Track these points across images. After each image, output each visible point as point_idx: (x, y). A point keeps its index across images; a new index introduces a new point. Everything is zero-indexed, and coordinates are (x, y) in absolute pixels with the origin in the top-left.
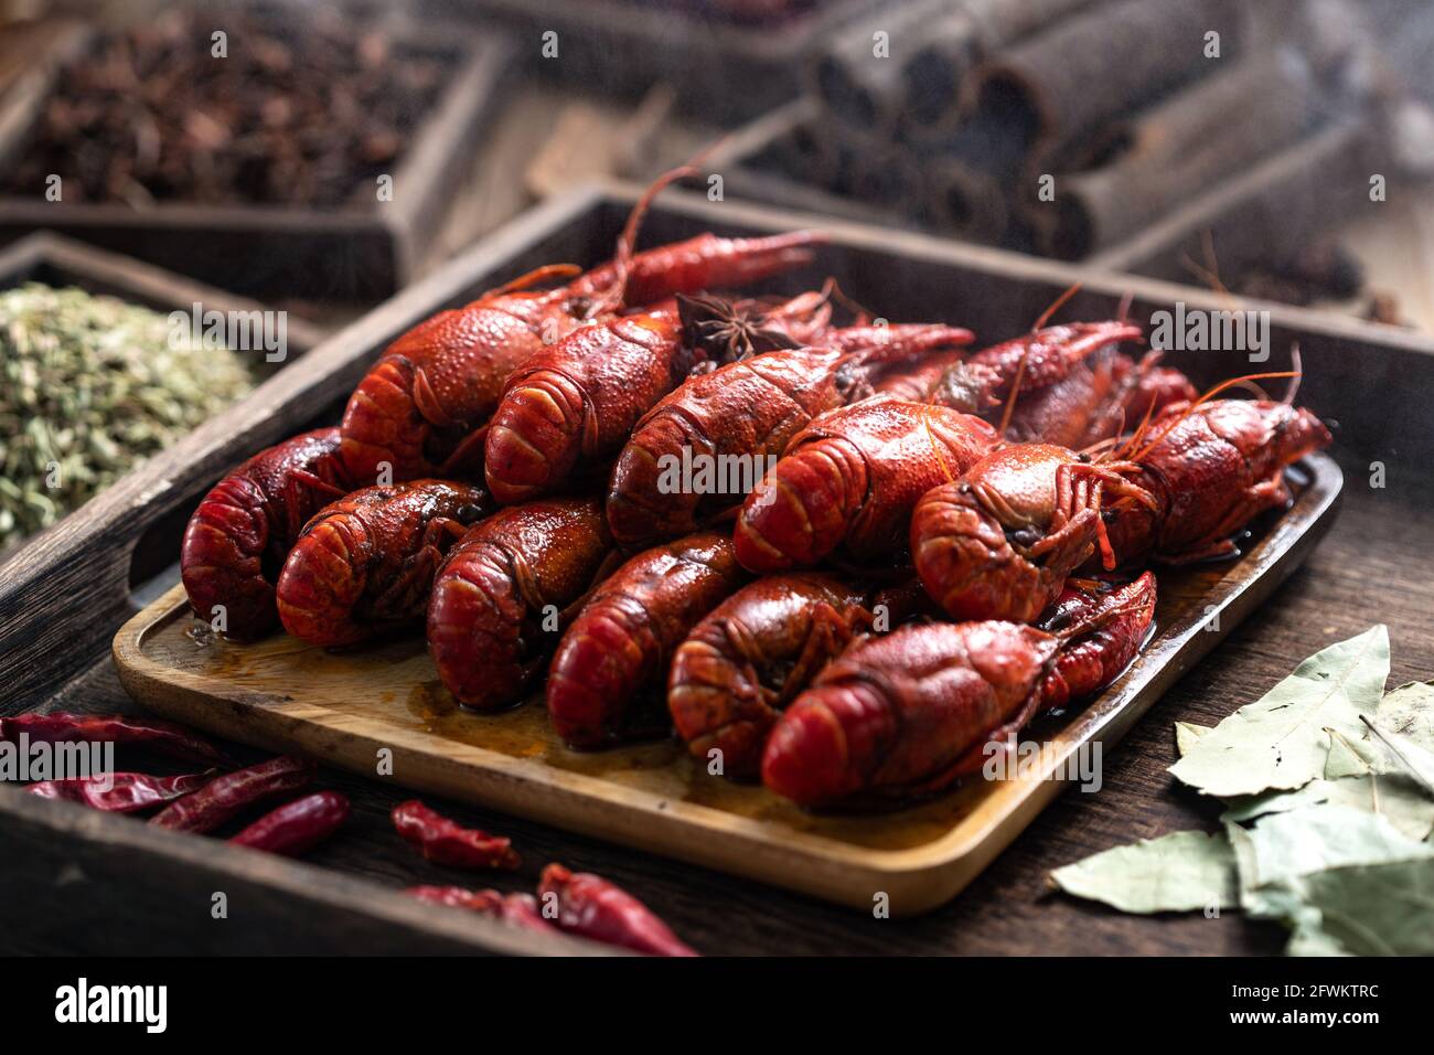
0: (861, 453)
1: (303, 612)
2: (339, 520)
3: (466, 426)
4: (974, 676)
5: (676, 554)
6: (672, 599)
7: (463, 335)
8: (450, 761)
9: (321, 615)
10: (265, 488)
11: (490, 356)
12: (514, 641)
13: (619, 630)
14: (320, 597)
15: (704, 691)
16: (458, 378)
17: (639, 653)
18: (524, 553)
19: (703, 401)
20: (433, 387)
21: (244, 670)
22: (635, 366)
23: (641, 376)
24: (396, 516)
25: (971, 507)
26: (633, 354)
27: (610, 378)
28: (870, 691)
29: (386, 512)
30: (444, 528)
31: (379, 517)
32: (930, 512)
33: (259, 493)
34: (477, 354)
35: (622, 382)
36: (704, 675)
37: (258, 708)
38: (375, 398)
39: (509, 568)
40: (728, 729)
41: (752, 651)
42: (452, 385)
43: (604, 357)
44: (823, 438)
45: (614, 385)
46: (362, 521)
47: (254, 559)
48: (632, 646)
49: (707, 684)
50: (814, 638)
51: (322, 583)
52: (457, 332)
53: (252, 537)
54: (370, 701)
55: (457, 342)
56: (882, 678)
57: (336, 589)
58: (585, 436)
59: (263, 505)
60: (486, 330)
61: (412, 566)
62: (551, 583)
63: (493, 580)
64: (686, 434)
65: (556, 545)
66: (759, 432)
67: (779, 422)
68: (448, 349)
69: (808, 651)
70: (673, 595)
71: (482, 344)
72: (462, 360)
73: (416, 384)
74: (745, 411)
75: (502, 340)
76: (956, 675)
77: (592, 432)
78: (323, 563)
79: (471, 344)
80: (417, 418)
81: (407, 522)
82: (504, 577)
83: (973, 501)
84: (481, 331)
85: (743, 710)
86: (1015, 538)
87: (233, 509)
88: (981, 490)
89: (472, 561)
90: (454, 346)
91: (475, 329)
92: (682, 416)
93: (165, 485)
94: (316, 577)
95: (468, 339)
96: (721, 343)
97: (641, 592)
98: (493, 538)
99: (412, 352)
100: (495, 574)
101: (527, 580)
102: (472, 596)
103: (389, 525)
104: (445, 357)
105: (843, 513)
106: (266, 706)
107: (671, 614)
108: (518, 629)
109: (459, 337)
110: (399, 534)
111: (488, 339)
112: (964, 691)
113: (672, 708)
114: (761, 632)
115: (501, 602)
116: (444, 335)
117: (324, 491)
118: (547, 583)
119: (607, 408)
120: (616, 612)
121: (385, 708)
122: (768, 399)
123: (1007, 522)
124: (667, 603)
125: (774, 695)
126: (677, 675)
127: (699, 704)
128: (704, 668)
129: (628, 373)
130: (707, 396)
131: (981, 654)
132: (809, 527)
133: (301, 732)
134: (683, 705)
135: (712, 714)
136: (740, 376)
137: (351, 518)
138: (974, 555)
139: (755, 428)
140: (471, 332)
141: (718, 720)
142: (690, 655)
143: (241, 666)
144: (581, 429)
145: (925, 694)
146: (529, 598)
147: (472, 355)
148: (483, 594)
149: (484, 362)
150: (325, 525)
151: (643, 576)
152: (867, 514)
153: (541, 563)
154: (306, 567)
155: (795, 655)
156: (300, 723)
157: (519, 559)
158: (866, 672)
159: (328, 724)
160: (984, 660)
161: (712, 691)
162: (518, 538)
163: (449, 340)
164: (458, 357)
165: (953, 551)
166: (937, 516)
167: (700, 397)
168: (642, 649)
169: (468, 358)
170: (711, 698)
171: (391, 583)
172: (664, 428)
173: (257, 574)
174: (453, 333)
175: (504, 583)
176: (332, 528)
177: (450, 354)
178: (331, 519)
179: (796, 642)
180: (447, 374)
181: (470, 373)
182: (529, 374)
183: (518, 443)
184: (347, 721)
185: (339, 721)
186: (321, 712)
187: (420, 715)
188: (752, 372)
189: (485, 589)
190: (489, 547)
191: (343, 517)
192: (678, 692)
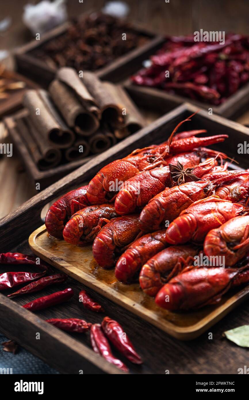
0: (196, 219)
1: (68, 238)
4: (208, 284)
5: (152, 237)
6: (147, 251)
8: (92, 284)
9: (72, 239)
11: (123, 175)
12: (112, 254)
13: (132, 259)
14: (71, 236)
17: (136, 264)
18: (116, 233)
20: (107, 183)
21: (57, 248)
22: (153, 184)
23: (154, 187)
24: (92, 217)
26: (154, 180)
27: (145, 188)
29: (90, 216)
30: (103, 221)
31: (88, 217)
32: (209, 237)
33: (65, 205)
34: (120, 174)
35: (148, 189)
36: (147, 275)
37: (54, 262)
38: (94, 184)
40: (151, 288)
44: (188, 213)
45: (146, 190)
46: (83, 218)
47: (61, 221)
49: (148, 277)
51: (72, 232)
53: (61, 216)
54: (81, 262)
56: (183, 284)
57: (75, 234)
58: (137, 202)
59: (65, 208)
61: (94, 230)
62: (123, 240)
63: (107, 240)
64: (158, 207)
65: (127, 230)
67: (184, 204)
68: (113, 173)
69: (174, 270)
70: (147, 250)
71: (122, 172)
72: (116, 176)
73: (104, 181)
74: (174, 201)
75: (127, 171)
76: (203, 285)
77: (139, 201)
78: (73, 228)
79: (119, 172)
80: (103, 190)
81: (95, 218)
82: (110, 239)
83: (219, 236)
85: (155, 283)
86: (229, 246)
87: (58, 209)
88: (222, 233)
89: (104, 234)
92: (158, 202)
93: (51, 194)
95: (118, 170)
97: (139, 248)
98: (110, 228)
99: (105, 172)
100: (108, 238)
101: (116, 240)
102: (101, 243)
103: (90, 219)
104: (111, 175)
105: (190, 233)
106: (56, 261)
107: (146, 254)
108: (113, 252)
109: (116, 170)
110: (92, 221)
111: (123, 170)
112: (206, 289)
113: (140, 281)
114: (162, 265)
115: (109, 245)
117: (81, 205)
118: (122, 240)
119: (144, 196)
120: (132, 254)
121: (84, 264)
122: (181, 198)
123: (227, 241)
124: (145, 251)
125: (165, 280)
126: (142, 272)
127: (145, 281)
128: (148, 272)
129: (151, 186)
130: (166, 197)
132: (181, 237)
133: (63, 269)
136: (175, 191)
137: (81, 216)
138: (217, 250)
139: (177, 205)
140: (119, 168)
141: (149, 286)
142: (145, 268)
143: (56, 247)
145: (194, 289)
146: (116, 244)
149: (121, 176)
150: (75, 218)
151: (141, 244)
152: (196, 234)
153: (121, 235)
154: (69, 228)
156: (63, 267)
157: (115, 234)
158: (181, 282)
159: (68, 269)
160: (212, 280)
162: (116, 229)
163: (113, 170)
165: (212, 249)
166: (210, 239)
167: (164, 197)
168: (137, 263)
170: (148, 280)
171: (89, 233)
172: (153, 205)
173: (62, 225)
175: (110, 240)
178: (76, 216)
179: (172, 266)
184: (73, 268)
185: (71, 268)
186: (68, 265)
187: (91, 268)
188: (179, 190)
189: (105, 242)
190: (109, 230)
191: (79, 216)
192: (141, 277)
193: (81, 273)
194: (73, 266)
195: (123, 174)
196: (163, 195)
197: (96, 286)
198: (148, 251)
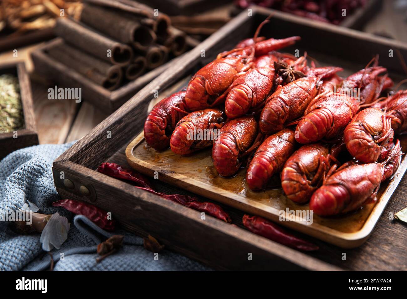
0: (332, 113)
1: (177, 148)
2: (187, 123)
3: (218, 95)
4: (369, 182)
5: (280, 137)
6: (280, 152)
7: (218, 71)
8: (220, 195)
9: (182, 149)
10: (166, 111)
12: (236, 161)
13: (268, 162)
14: (182, 145)
15: (293, 182)
16: (217, 83)
18: (238, 136)
19: (286, 95)
20: (211, 85)
21: (161, 161)
22: (265, 82)
23: (267, 85)
24: (202, 122)
25: (363, 130)
26: (264, 79)
27: (259, 86)
28: (343, 189)
29: (200, 121)
31: (198, 123)
32: (352, 131)
33: (164, 113)
34: (222, 76)
35: (262, 87)
36: (293, 178)
37: (166, 175)
38: (195, 88)
39: (235, 141)
40: (299, 193)
41: (305, 171)
42: (215, 85)
43: (258, 80)
44: (321, 108)
45: (260, 88)
46: (193, 124)
47: (163, 131)
48: (271, 166)
49: (294, 180)
50: (321, 166)
52: (216, 70)
53: (163, 125)
54: (195, 172)
55: (216, 73)
56: (345, 184)
57: (186, 143)
58: (253, 103)
59: (165, 116)
60: (224, 69)
62: (245, 144)
63: (231, 144)
64: (282, 104)
65: (246, 133)
66: (300, 103)
68: (214, 75)
69: (319, 170)
71: (223, 73)
72: (218, 78)
73: (206, 84)
74: (296, 98)
75: (228, 72)
76: (364, 183)
77: (255, 101)
78: (183, 136)
79: (220, 73)
80: (206, 93)
81: (205, 124)
82: (234, 143)
83: (363, 128)
84: (222, 70)
85: (303, 187)
86: (374, 139)
87: (158, 117)
88: (366, 126)
89: (225, 138)
90: (216, 74)
91: (221, 69)
92: (281, 99)
94: (181, 139)
95: (219, 72)
96: (286, 75)
97: (272, 150)
98: (230, 131)
99: (204, 75)
100: (231, 142)
101: (240, 144)
102: (226, 149)
103: (201, 125)
104: (213, 77)
105: (326, 129)
106: (168, 174)
107: (280, 156)
108: (237, 157)
109: (217, 71)
112: (367, 187)
113: (283, 186)
114: (308, 166)
115: (233, 150)
116: (213, 71)
117: (181, 113)
119: (259, 95)
120: (266, 157)
121: (199, 175)
122: (302, 94)
123: (372, 134)
124: (279, 154)
125: (310, 182)
126: (284, 177)
127: (291, 186)
128: (293, 176)
129: (264, 85)
130: (287, 93)
131: (370, 176)
132: (318, 133)
134: (287, 186)
135: (295, 189)
136: (294, 87)
137: (191, 123)
138: (365, 145)
140: (220, 69)
141: (297, 190)
142: (288, 172)
143: (160, 159)
144: (252, 101)
145: (358, 189)
146: (240, 149)
147: (220, 76)
148: (229, 148)
149: (223, 78)
150: (183, 125)
151: (272, 145)
152: (333, 129)
153: (243, 139)
154: (179, 137)
155: (316, 171)
156: (178, 180)
157: (237, 138)
158: (341, 182)
159: (186, 181)
160: (371, 177)
161: (295, 183)
162: (237, 132)
164: (217, 77)
165: (359, 143)
166: (354, 133)
167: (285, 94)
168: (273, 167)
169: (219, 77)
170: (295, 184)
172: (276, 103)
173: (164, 135)
174: (215, 70)
175: (234, 145)
176: (186, 126)
177: (215, 76)
178: (185, 123)
179: (316, 167)
180: (214, 82)
181: (220, 81)
182: (238, 85)
183: (236, 105)
184: (191, 180)
185: (188, 180)
186: (184, 177)
187: (210, 178)
188: (298, 86)
189: (229, 147)
190: (229, 134)
191: (188, 122)
192: (285, 182)
193: (202, 184)
194: (190, 178)
195: (225, 75)
196: (284, 91)
197: (226, 197)
198: (282, 153)
